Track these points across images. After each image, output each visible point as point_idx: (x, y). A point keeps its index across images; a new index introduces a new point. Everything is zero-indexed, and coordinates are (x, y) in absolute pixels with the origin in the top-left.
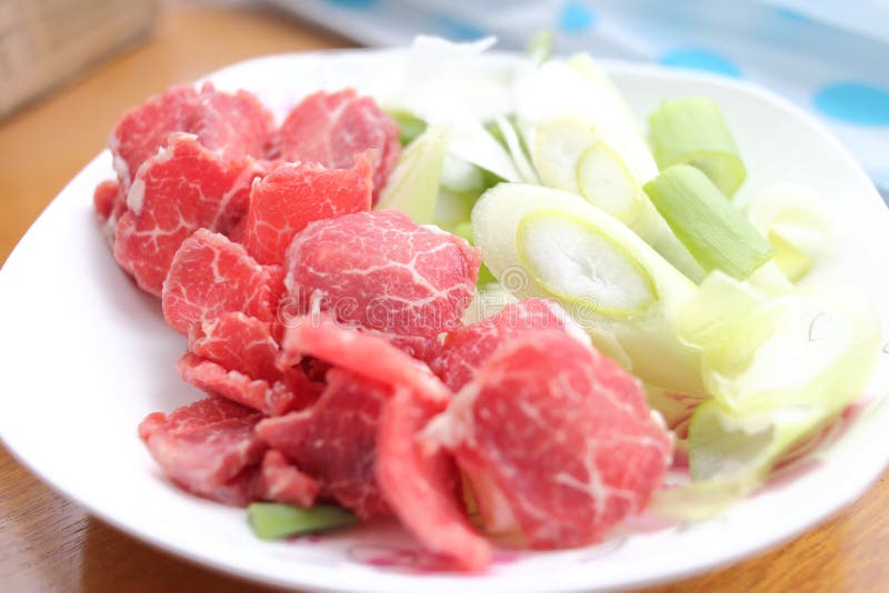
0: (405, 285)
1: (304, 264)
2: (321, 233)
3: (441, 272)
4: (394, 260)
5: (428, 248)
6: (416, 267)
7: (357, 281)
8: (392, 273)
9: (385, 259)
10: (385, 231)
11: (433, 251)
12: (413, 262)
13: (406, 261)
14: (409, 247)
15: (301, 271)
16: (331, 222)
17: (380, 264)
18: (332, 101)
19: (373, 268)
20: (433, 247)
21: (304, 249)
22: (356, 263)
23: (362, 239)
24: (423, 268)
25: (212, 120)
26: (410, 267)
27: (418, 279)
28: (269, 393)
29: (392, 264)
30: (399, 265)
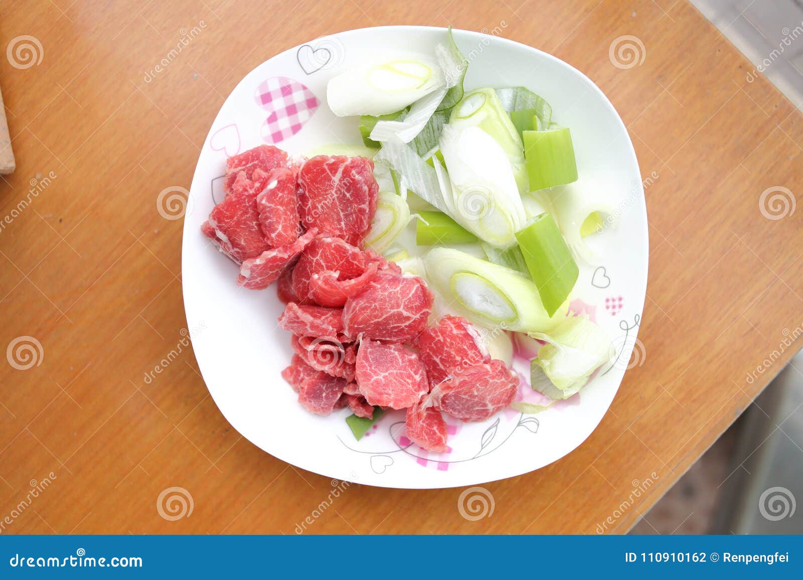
0: (400, 318)
1: (352, 325)
2: (358, 308)
3: (416, 306)
4: (393, 309)
5: (408, 294)
6: (404, 309)
7: (378, 324)
8: (393, 315)
9: (389, 310)
10: (386, 293)
11: (410, 295)
12: (402, 306)
13: (398, 306)
14: (399, 298)
15: (350, 328)
16: (361, 301)
17: (387, 313)
18: (334, 167)
19: (384, 316)
20: (410, 292)
21: (351, 320)
22: (376, 317)
23: (377, 304)
24: (407, 308)
26: (401, 309)
27: (405, 314)
28: (344, 373)
29: (392, 311)
30: (395, 310)
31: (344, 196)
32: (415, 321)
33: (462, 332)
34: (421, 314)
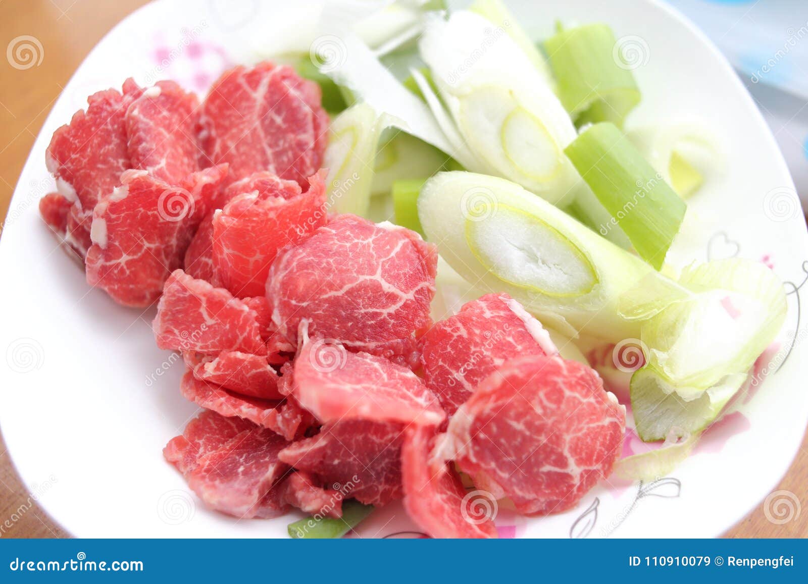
0: (376, 295)
1: (286, 299)
2: (294, 264)
3: (405, 274)
4: (363, 274)
5: (389, 252)
6: (383, 276)
7: (335, 303)
8: (363, 287)
9: (355, 275)
10: (348, 245)
11: (393, 254)
12: (379, 271)
13: (373, 272)
14: (372, 256)
15: (285, 305)
16: (301, 251)
17: (351, 281)
18: (253, 78)
19: (347, 287)
20: (392, 248)
21: (285, 285)
22: (331, 286)
23: (331, 261)
24: (389, 275)
25: (148, 131)
26: (378, 277)
27: (387, 287)
28: (279, 418)
29: (362, 278)
30: (368, 277)
31: (272, 121)
32: (406, 306)
33: (502, 313)
34: (418, 292)
